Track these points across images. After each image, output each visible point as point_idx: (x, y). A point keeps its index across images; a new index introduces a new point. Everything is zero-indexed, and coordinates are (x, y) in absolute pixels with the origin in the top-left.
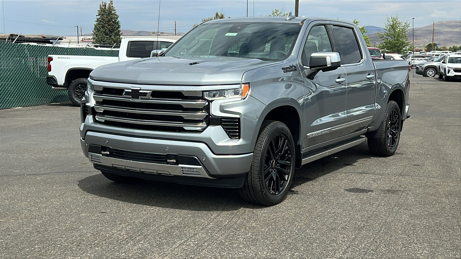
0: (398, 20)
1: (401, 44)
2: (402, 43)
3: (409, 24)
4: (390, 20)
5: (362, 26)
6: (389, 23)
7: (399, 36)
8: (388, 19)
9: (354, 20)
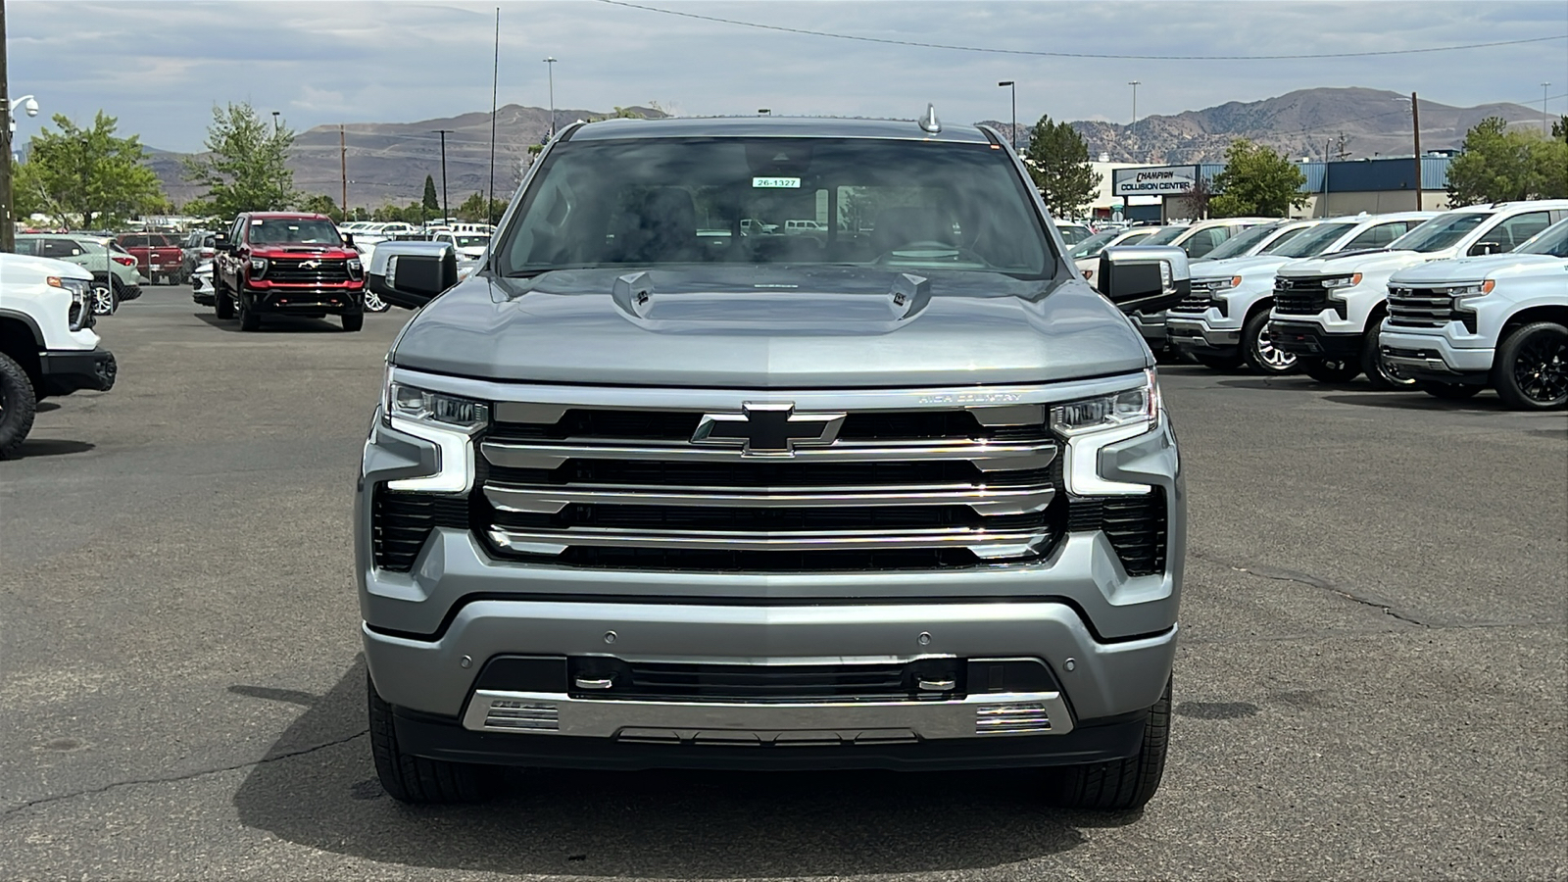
0: (254, 117)
1: (271, 198)
2: (272, 195)
3: (291, 134)
4: (225, 118)
5: (131, 137)
6: (222, 127)
7: (261, 172)
8: (218, 111)
9: (97, 114)
